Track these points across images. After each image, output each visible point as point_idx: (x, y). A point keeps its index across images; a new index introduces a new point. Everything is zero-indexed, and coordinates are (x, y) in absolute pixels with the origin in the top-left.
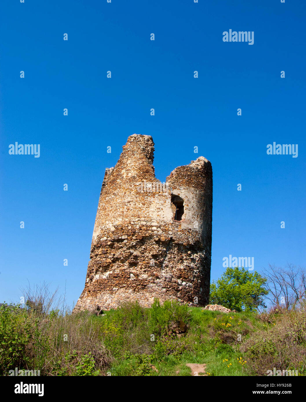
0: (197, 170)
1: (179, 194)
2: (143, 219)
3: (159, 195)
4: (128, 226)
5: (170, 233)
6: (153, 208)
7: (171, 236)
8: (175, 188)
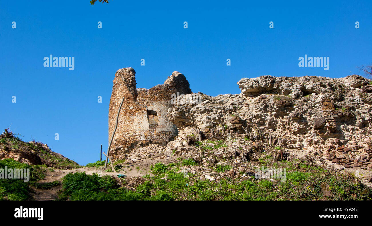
0: (166, 87)
1: (152, 109)
2: (130, 132)
3: (139, 113)
4: (122, 139)
5: (149, 137)
6: (135, 123)
7: (149, 139)
8: (149, 105)
